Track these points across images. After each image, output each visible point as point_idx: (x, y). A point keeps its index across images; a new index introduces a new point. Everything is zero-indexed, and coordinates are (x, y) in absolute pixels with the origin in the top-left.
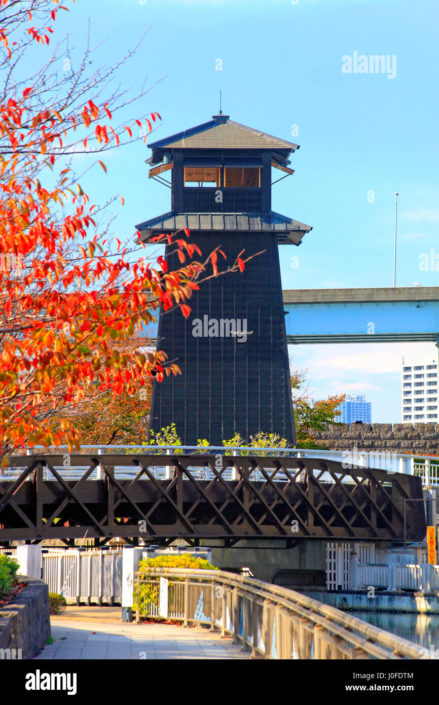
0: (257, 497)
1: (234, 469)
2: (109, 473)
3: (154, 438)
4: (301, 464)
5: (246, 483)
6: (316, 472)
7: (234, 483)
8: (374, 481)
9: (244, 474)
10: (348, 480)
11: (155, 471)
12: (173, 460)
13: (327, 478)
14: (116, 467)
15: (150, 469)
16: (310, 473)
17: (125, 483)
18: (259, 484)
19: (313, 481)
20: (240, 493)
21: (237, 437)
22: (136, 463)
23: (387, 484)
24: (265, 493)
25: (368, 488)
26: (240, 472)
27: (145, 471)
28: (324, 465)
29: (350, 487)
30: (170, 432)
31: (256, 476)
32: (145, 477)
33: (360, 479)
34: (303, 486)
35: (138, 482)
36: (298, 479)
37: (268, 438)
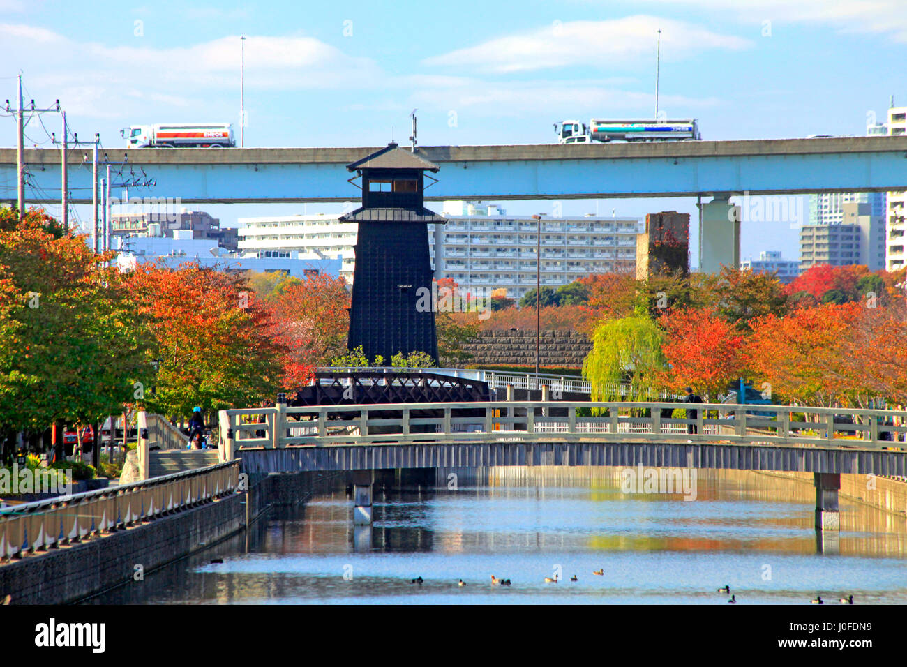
0: (396, 394)
1: (384, 380)
2: (318, 383)
3: (349, 354)
4: (421, 376)
5: (391, 387)
6: (429, 381)
7: (384, 387)
8: (462, 385)
9: (390, 382)
10: (447, 384)
11: (342, 381)
12: (351, 375)
13: (435, 383)
14: (321, 380)
15: (339, 380)
16: (426, 381)
17: (326, 387)
18: (397, 387)
19: (428, 385)
20: (387, 392)
21: (400, 354)
22: (331, 377)
23: (469, 386)
24: (402, 392)
25: (458, 388)
26: (387, 381)
27: (336, 381)
28: (434, 377)
29: (448, 388)
30: (359, 350)
31: (396, 383)
32: (336, 384)
33: (454, 384)
34: (422, 388)
35: (333, 387)
36: (419, 385)
37: (419, 355)
